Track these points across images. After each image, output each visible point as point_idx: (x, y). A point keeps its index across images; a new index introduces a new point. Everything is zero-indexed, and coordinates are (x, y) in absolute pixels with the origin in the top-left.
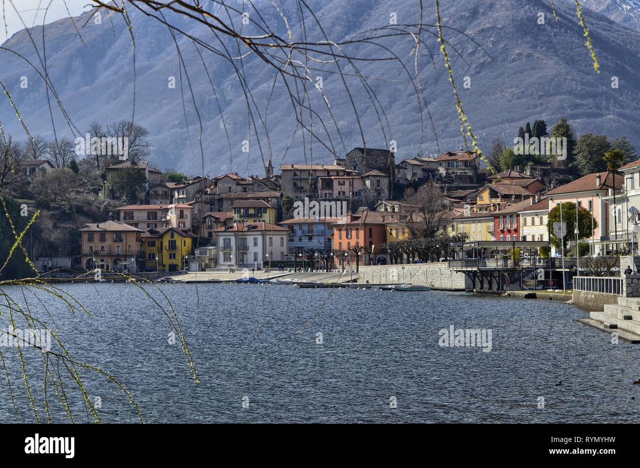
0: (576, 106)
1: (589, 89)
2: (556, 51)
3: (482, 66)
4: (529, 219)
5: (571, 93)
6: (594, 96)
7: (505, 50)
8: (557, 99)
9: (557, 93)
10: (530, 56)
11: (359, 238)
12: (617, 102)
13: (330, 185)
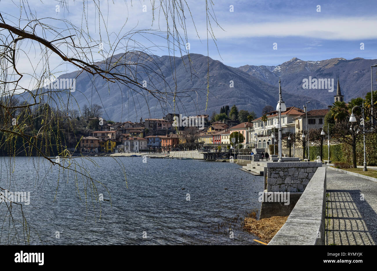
0: (239, 101)
1: (242, 96)
4: (224, 137)
5: (237, 97)
6: (244, 98)
7: (216, 83)
8: (233, 99)
9: (233, 97)
10: (224, 85)
11: (170, 143)
12: (251, 100)
13: (160, 125)
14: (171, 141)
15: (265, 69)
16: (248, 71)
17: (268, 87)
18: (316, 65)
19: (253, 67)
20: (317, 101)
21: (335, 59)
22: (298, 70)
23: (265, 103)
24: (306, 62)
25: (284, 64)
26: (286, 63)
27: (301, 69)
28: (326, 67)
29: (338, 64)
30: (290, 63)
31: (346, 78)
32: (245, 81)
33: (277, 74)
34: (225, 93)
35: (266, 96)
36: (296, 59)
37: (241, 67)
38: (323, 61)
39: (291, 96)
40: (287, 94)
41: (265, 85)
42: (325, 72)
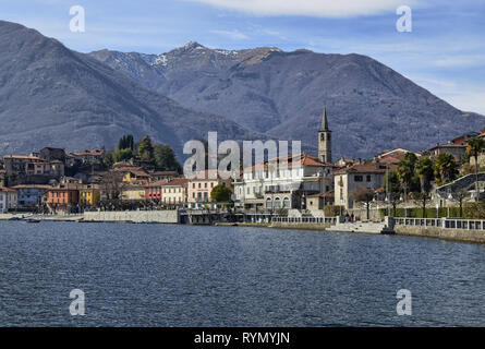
0: (93, 118)
1: (101, 108)
2: (82, 85)
3: (37, 90)
4: (167, 190)
5: (90, 110)
6: (104, 113)
7: (52, 82)
8: (83, 113)
9: (82, 109)
10: (66, 86)
11: (64, 198)
12: (117, 117)
13: (32, 166)
14: (66, 194)
15: (138, 59)
16: (107, 61)
17: (145, 93)
18: (230, 57)
19: (116, 54)
20: (233, 123)
21: (264, 49)
22: (199, 65)
23: (141, 123)
24: (213, 51)
25: (173, 51)
26: (176, 50)
27: (204, 63)
28: (249, 63)
29: (268, 59)
30: (183, 51)
31: (282, 83)
32: (105, 80)
33: (160, 69)
34: (67, 101)
35: (144, 110)
36: (196, 45)
37: (94, 52)
38: (242, 51)
39: (187, 111)
40: (181, 108)
41: (141, 89)
42: (246, 71)
